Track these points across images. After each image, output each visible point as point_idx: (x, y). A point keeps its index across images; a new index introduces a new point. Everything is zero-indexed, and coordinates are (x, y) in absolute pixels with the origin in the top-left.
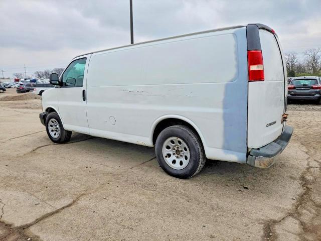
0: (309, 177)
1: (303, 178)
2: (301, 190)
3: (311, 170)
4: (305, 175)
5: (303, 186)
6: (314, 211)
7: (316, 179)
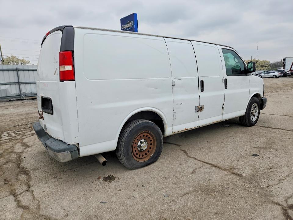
0: (23, 177)
1: (27, 173)
2: (23, 164)
3: (25, 188)
4: (28, 177)
5: (24, 168)
6: (11, 159)
7: (17, 179)
